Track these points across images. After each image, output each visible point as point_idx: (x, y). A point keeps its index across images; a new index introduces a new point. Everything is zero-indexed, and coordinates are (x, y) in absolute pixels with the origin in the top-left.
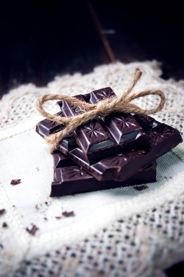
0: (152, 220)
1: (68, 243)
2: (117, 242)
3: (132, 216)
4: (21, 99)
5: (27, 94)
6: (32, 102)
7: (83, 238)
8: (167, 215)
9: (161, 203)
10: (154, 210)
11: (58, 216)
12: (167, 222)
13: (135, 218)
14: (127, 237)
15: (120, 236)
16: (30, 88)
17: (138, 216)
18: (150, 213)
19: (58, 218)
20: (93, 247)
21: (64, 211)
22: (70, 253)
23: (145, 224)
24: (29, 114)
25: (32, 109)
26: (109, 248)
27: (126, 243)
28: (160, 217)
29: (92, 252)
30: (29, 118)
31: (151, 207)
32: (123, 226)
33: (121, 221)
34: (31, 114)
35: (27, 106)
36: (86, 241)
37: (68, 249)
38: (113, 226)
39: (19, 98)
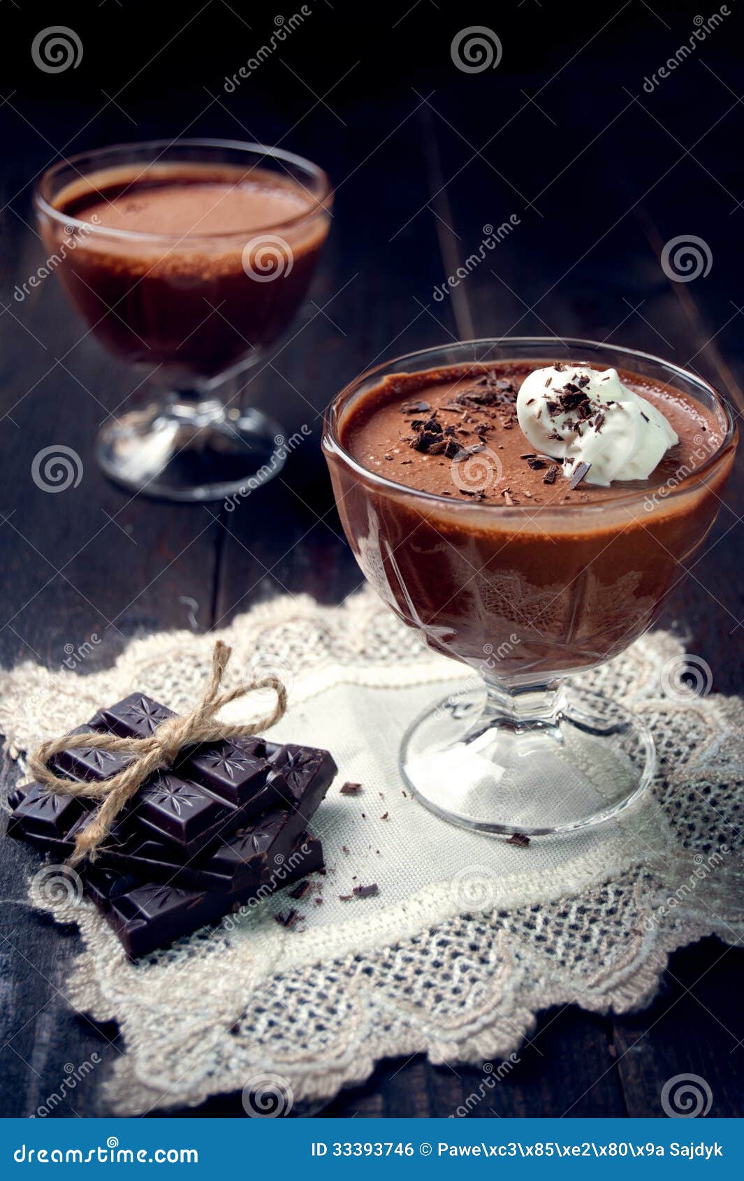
0: (530, 926)
1: (360, 949)
2: (455, 955)
3: (491, 913)
4: (279, 631)
5: (294, 619)
6: (306, 641)
7: (390, 941)
8: (559, 920)
9: (552, 897)
10: (536, 909)
11: (345, 894)
12: (558, 933)
13: (495, 917)
14: (474, 948)
15: (460, 944)
16: (302, 605)
17: (503, 914)
18: (528, 911)
19: (344, 899)
20: (408, 960)
21: (357, 885)
22: (361, 966)
23: (514, 930)
24: (296, 668)
25: (305, 658)
26: (437, 965)
27: (470, 958)
28: (546, 922)
29: (403, 969)
30: (297, 678)
31: (533, 901)
32: (471, 926)
33: (468, 918)
34: (300, 669)
35: (292, 648)
36: (396, 948)
37: (358, 959)
38: (451, 924)
39: (274, 627)
